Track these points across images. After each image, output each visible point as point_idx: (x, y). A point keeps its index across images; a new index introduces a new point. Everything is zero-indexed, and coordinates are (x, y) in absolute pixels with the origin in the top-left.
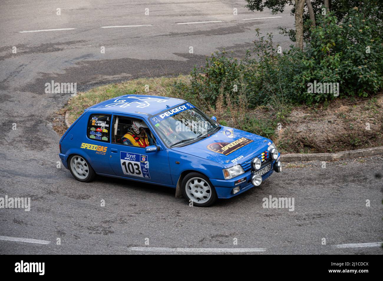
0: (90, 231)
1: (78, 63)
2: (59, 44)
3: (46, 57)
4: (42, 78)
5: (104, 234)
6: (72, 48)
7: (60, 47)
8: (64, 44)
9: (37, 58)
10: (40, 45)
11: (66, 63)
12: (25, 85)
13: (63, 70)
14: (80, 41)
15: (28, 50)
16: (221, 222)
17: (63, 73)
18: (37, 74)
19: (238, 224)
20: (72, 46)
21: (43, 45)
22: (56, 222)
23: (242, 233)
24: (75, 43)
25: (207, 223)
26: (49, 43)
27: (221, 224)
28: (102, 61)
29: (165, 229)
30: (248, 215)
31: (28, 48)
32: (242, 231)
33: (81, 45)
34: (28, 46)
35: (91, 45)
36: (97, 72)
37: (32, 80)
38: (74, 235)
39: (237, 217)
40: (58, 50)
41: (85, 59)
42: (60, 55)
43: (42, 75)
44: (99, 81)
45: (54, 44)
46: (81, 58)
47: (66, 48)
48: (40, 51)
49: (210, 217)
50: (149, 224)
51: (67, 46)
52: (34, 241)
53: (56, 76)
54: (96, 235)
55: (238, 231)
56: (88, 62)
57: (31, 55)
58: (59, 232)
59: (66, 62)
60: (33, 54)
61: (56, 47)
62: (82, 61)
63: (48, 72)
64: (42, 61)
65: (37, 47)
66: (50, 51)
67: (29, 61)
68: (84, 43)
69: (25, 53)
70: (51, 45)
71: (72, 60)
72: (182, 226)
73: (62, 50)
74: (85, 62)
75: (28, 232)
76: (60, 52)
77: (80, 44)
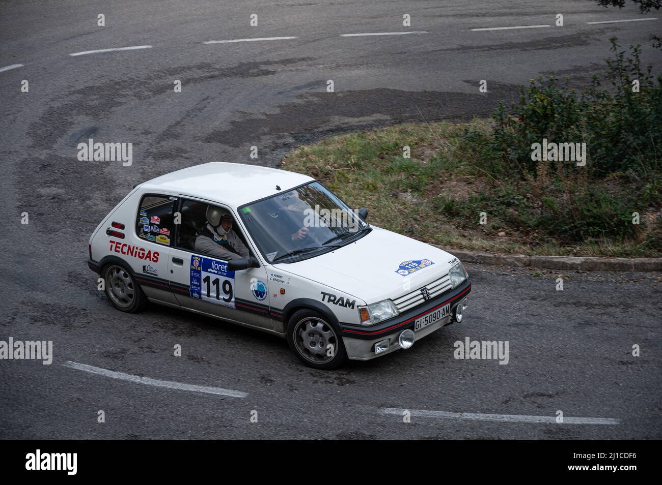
0: (315, 379)
1: (301, 96)
2: (268, 63)
3: (246, 85)
4: (240, 120)
5: (338, 385)
6: (291, 70)
7: (270, 68)
8: (277, 63)
9: (231, 86)
10: (236, 65)
11: (280, 96)
12: (211, 131)
13: (274, 107)
14: (303, 59)
15: (217, 73)
16: (541, 371)
17: (275, 113)
18: (230, 114)
19: (572, 376)
20: (289, 67)
21: (241, 65)
22: (257, 361)
23: (577, 392)
24: (295, 62)
25: (517, 372)
26: (252, 61)
27: (540, 375)
28: (342, 92)
29: (443, 379)
30: (588, 361)
31: (216, 69)
32: (578, 388)
33: (307, 65)
34: (218, 67)
35: (322, 66)
36: (333, 112)
37: (222, 123)
38: (288, 385)
39: (569, 363)
40: (267, 73)
41: (312, 89)
42: (269, 82)
43: (239, 115)
44: (335, 127)
45: (261, 63)
46: (305, 86)
47: (279, 70)
48: (236, 74)
49: (523, 362)
50: (415, 371)
51: (283, 66)
52: (222, 392)
53: (262, 118)
54: (324, 385)
55: (570, 387)
56: (317, 95)
57: (222, 81)
58: (262, 378)
59: (280, 93)
60: (224, 79)
61: (264, 67)
62: (307, 93)
63: (249, 111)
64: (240, 92)
65: (232, 69)
66: (253, 75)
67: (218, 92)
68: (310, 62)
69: (212, 77)
70: (256, 65)
71: (289, 91)
72: (472, 375)
73: (273, 73)
74: (312, 95)
75: (212, 376)
76: (270, 76)
77: (304, 63)
